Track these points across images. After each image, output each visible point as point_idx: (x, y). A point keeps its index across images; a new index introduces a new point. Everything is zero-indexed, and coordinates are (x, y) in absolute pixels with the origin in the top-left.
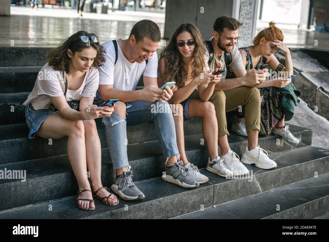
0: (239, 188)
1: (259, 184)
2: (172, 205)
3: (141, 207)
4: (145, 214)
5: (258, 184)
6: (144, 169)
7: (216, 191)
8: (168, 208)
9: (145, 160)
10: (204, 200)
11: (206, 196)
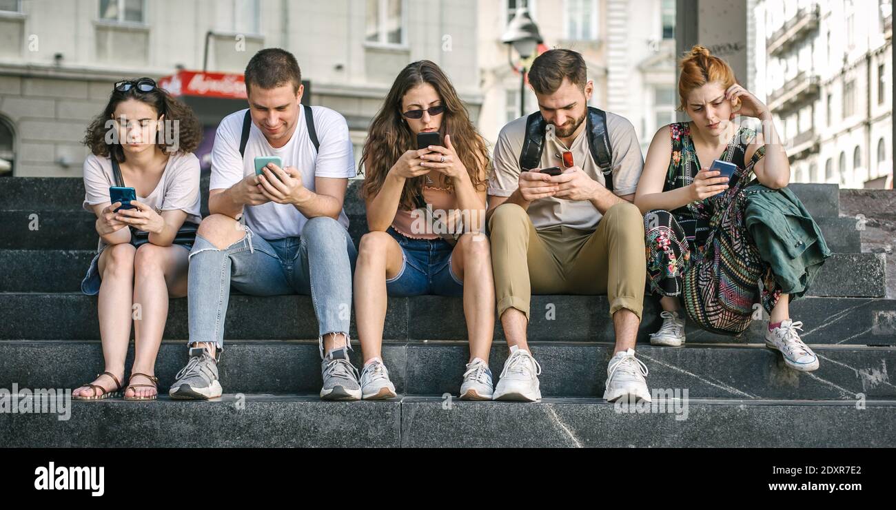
0: (493, 426)
1: (574, 432)
2: (267, 425)
3: (180, 410)
4: (191, 428)
5: (568, 431)
6: (286, 369)
7: (407, 419)
8: (256, 428)
9: (288, 349)
10: (369, 433)
11: (375, 426)
